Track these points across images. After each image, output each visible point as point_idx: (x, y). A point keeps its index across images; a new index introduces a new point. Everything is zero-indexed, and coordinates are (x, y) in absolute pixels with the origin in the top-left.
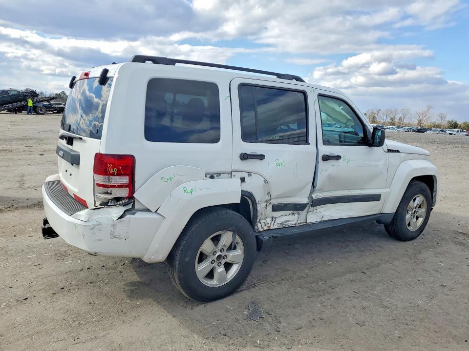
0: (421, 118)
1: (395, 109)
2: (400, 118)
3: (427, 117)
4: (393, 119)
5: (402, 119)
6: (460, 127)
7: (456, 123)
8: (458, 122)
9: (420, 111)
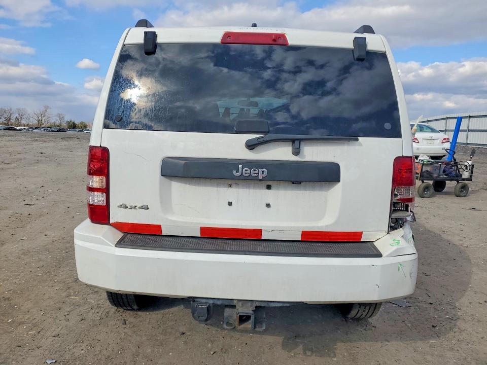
0: (40, 118)
1: (9, 109)
2: (17, 119)
3: (46, 117)
4: (8, 119)
5: (20, 120)
6: (78, 127)
7: (74, 123)
8: (75, 123)
9: (38, 112)
